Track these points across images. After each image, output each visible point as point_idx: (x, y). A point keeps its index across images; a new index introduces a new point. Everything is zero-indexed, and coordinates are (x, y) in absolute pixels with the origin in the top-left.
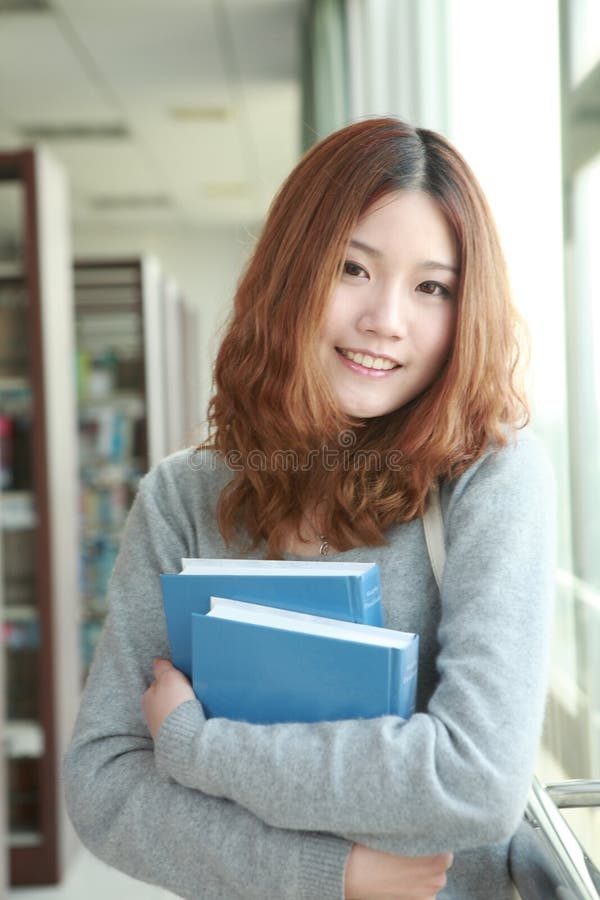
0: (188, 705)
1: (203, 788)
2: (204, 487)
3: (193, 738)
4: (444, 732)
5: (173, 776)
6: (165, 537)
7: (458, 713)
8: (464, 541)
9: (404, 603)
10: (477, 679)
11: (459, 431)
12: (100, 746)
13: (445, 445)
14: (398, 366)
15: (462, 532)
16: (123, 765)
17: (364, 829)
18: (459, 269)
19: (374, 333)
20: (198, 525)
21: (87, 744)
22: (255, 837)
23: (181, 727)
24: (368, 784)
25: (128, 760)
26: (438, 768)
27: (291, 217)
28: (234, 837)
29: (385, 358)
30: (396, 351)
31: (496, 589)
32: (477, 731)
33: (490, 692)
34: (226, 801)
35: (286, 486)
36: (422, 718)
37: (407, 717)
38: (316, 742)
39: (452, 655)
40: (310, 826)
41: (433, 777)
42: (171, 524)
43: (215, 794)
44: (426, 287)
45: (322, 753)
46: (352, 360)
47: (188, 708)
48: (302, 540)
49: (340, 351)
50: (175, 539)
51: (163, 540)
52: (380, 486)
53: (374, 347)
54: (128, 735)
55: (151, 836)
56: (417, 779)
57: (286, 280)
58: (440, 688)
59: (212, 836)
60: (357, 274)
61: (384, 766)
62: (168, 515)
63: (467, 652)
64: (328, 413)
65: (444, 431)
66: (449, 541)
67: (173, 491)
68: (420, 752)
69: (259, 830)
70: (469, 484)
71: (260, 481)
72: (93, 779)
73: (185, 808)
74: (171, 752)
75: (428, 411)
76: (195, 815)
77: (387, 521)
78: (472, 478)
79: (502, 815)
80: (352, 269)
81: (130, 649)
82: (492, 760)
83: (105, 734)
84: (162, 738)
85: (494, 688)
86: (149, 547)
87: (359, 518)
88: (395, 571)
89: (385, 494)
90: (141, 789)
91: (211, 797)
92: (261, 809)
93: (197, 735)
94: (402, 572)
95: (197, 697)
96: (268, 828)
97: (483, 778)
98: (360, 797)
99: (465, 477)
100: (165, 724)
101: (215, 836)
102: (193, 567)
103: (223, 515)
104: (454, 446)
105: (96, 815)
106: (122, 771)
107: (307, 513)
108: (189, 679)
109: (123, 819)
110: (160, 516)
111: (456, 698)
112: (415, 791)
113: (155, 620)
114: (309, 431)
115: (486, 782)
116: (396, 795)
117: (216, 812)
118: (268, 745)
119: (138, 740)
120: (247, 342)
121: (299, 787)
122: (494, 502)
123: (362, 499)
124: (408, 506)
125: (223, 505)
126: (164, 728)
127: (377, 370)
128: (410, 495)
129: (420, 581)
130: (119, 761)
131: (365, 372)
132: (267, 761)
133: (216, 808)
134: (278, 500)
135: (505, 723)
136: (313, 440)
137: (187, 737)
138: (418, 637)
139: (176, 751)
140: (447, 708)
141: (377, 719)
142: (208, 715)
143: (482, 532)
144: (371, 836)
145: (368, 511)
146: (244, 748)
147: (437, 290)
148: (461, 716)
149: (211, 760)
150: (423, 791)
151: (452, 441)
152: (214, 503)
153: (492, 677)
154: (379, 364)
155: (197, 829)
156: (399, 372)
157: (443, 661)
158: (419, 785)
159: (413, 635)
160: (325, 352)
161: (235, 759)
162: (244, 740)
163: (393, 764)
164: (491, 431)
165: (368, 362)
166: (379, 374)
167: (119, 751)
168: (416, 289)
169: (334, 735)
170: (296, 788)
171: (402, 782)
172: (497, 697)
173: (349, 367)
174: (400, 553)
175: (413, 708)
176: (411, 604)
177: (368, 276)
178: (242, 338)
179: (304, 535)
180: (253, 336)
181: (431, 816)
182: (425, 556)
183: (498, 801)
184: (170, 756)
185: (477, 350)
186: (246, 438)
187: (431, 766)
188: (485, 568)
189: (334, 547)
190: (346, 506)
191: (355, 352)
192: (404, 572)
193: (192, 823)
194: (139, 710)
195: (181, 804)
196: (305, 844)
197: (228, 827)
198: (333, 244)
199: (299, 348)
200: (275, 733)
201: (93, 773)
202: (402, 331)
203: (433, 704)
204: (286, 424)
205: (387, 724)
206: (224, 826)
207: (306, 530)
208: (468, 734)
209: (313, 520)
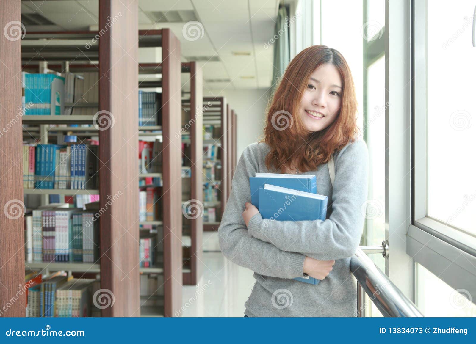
0: (258, 215)
1: (262, 239)
2: (262, 153)
3: (260, 224)
4: (335, 225)
5: (253, 235)
6: (250, 167)
7: (339, 220)
8: (342, 170)
9: (322, 188)
10: (345, 210)
11: (341, 135)
12: (230, 227)
13: (337, 139)
14: (324, 116)
15: (341, 167)
16: (237, 232)
17: (310, 252)
18: (343, 88)
19: (317, 105)
20: (260, 164)
21: (225, 226)
22: (277, 253)
23: (256, 221)
24: (312, 239)
25: (239, 231)
26: (333, 235)
27: (292, 72)
28: (270, 253)
29: (320, 113)
30: (324, 111)
31: (351, 184)
32: (345, 225)
33: (349, 214)
34: (269, 243)
35: (287, 152)
36: (328, 221)
37: (324, 220)
38: (296, 226)
39: (337, 203)
40: (294, 250)
41: (332, 237)
42: (251, 164)
43: (265, 241)
44: (332, 93)
45: (298, 229)
46: (310, 114)
47: (258, 216)
48: (291, 169)
49: (306, 111)
50: (253, 168)
51: (249, 168)
52: (317, 152)
53: (317, 110)
54: (238, 224)
55: (245, 252)
56: (327, 237)
57: (290, 89)
58: (334, 213)
59: (264, 253)
60: (312, 88)
61: (317, 234)
62: (251, 161)
63: (342, 202)
64: (302, 129)
65: (337, 136)
66: (336, 170)
67: (252, 154)
68: (328, 230)
69: (278, 251)
70: (343, 153)
71: (280, 150)
72: (228, 236)
73: (256, 245)
74: (252, 228)
75: (332, 130)
76: (259, 247)
77: (319, 162)
78: (344, 152)
79: (351, 249)
80: (311, 87)
81: (239, 199)
82: (350, 233)
83: (231, 223)
84: (250, 224)
85: (350, 213)
86: (245, 170)
87: (310, 161)
88: (319, 178)
89: (318, 154)
90: (243, 239)
91: (264, 242)
92: (279, 245)
93: (261, 223)
94: (322, 179)
95: (260, 213)
96: (281, 251)
97: (346, 238)
98: (310, 242)
99: (342, 151)
100: (251, 220)
101: (265, 252)
102: (258, 175)
103: (267, 161)
104: (340, 140)
105: (228, 246)
106: (237, 234)
107: (293, 161)
108: (258, 209)
109: (237, 247)
110: (248, 161)
111: (339, 215)
112: (326, 241)
113: (246, 192)
114: (296, 135)
115: (347, 239)
116: (320, 242)
117: (265, 246)
118: (282, 227)
119: (241, 225)
120: (278, 108)
121: (291, 239)
122: (351, 159)
123: (311, 155)
124: (325, 158)
125: (267, 158)
126: (251, 221)
127: (317, 117)
128: (326, 155)
129: (327, 182)
130: (236, 231)
131: (314, 117)
132: (282, 231)
133: (265, 245)
134: (285, 157)
135: (353, 223)
136: (297, 137)
137: (258, 223)
138: (328, 197)
139: (255, 228)
140: (336, 218)
141: (315, 220)
142: (263, 218)
143: (347, 167)
144: (312, 254)
145: (313, 160)
146: (275, 227)
147: (336, 94)
148: (340, 220)
149: (265, 230)
150: (329, 241)
151: (340, 138)
152: (264, 158)
153: (350, 210)
154: (318, 115)
155: (259, 251)
156: (324, 118)
157: (334, 205)
158: (328, 239)
159: (326, 196)
160: (301, 111)
161: (272, 230)
162: (275, 225)
163: (320, 233)
164: (350, 137)
165: (315, 114)
166: (318, 118)
167: (235, 228)
168: (330, 93)
169: (302, 224)
170: (290, 239)
171: (322, 238)
172: (351, 215)
173: (309, 116)
174: (322, 173)
175: (325, 218)
176: (324, 188)
177: (315, 89)
178: (276, 107)
179: (291, 167)
180: (280, 106)
181: (331, 248)
182: (329, 174)
183: (351, 245)
184: (252, 229)
185: (347, 112)
186: (276, 137)
187: (332, 234)
188: (348, 178)
189: (301, 171)
190: (306, 158)
191: (311, 111)
192: (323, 179)
193: (258, 249)
194: (241, 217)
195: (255, 243)
196: (292, 256)
197: (269, 251)
198: (305, 78)
199: (293, 109)
200: (284, 223)
201: (228, 234)
202: (325, 105)
203: (331, 217)
204: (289, 131)
205: (318, 222)
206: (267, 250)
207: (292, 167)
208: (343, 226)
209: (295, 163)
